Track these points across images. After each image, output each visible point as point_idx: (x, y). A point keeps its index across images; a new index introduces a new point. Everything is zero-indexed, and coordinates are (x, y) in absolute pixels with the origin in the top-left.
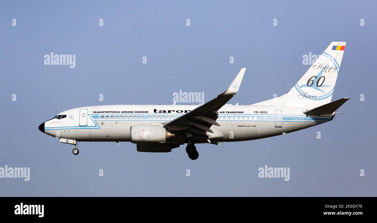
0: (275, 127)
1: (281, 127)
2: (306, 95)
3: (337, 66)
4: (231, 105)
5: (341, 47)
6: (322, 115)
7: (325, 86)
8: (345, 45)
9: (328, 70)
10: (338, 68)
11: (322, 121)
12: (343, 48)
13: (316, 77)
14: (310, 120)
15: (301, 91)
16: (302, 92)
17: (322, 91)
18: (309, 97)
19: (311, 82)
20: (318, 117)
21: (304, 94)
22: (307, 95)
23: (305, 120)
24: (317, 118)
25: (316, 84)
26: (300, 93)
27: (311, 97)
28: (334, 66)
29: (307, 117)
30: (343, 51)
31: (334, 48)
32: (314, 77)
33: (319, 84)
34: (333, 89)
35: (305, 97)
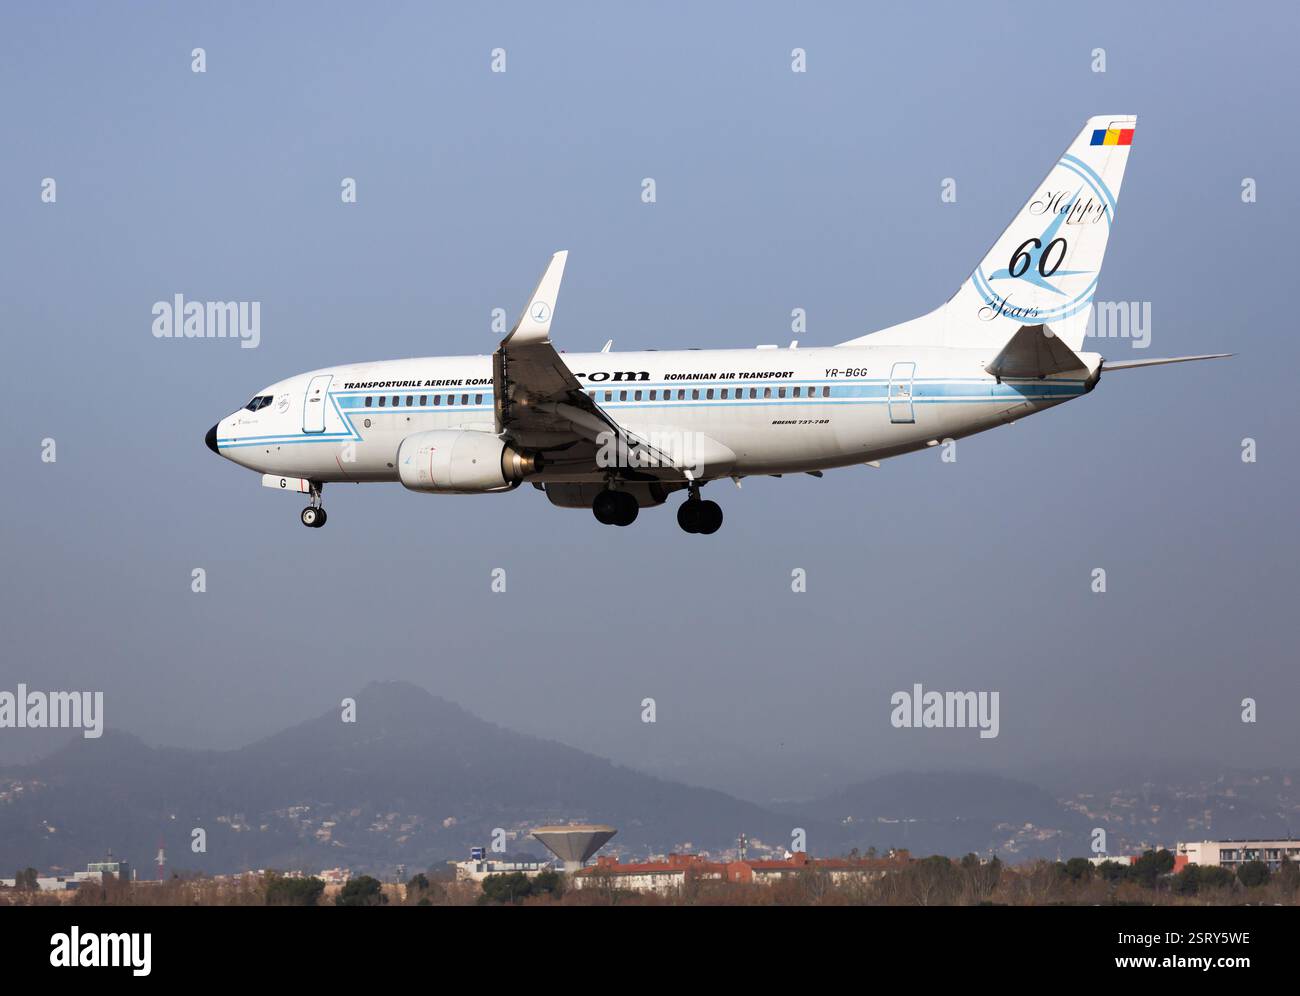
0: (892, 422)
1: (913, 422)
2: (1005, 307)
3: (1107, 202)
4: (776, 346)
5: (1118, 133)
6: (1053, 376)
7: (1065, 273)
8: (1131, 126)
9: (1076, 215)
10: (1109, 207)
11: (1054, 396)
12: (1125, 137)
13: (1038, 243)
14: (1006, 395)
15: (989, 294)
16: (992, 298)
17: (1058, 291)
18: (1015, 312)
19: (1022, 260)
20: (1036, 383)
21: (999, 304)
22: (1008, 305)
23: (992, 395)
24: (1034, 386)
25: (1037, 268)
26: (987, 298)
27: (1022, 314)
28: (1096, 203)
29: (999, 383)
30: (1127, 148)
31: (1098, 138)
32: (1033, 243)
33: (1048, 267)
34: (1094, 283)
35: (1001, 315)
